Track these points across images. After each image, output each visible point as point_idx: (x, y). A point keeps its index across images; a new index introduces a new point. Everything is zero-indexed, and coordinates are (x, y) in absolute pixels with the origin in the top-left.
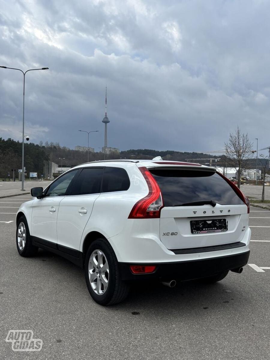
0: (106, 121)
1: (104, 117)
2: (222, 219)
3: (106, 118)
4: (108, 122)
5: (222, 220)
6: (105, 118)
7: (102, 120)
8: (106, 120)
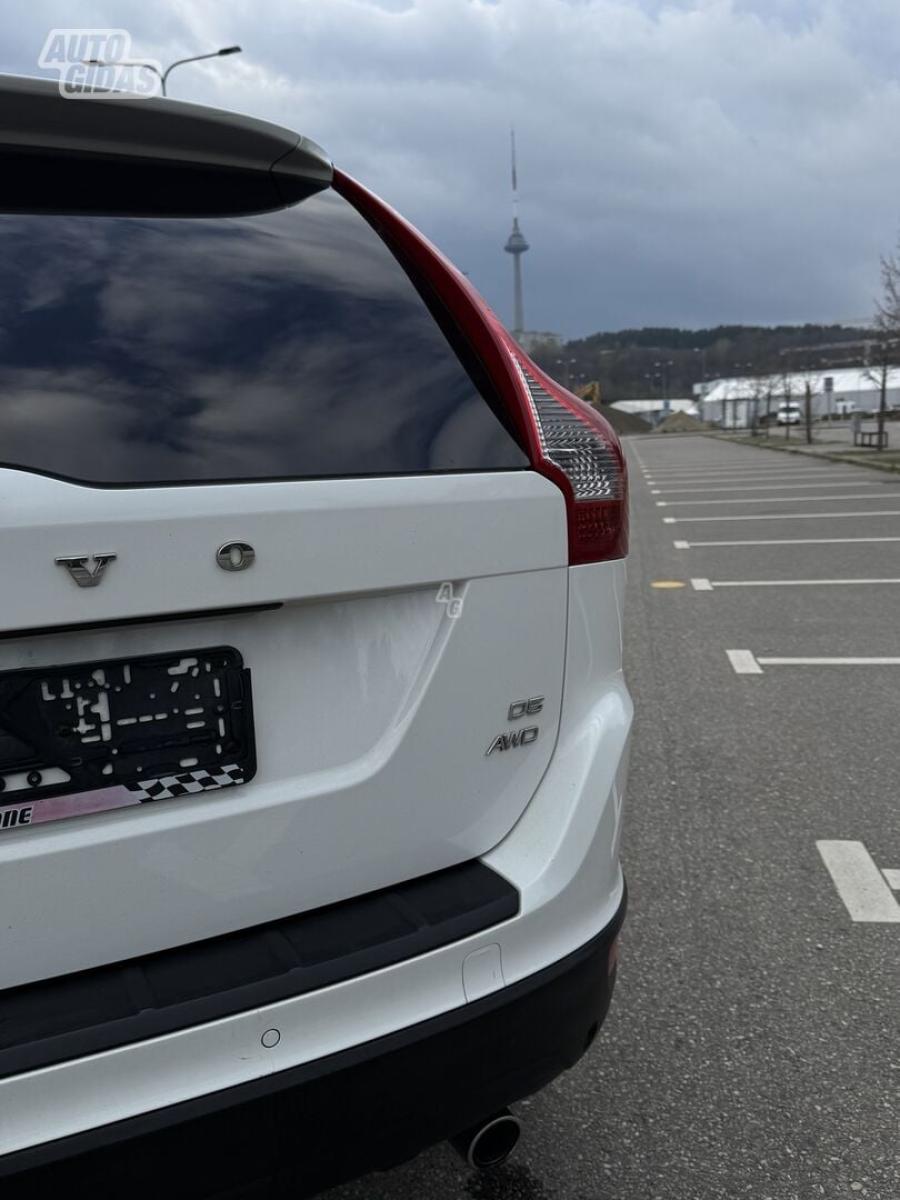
0: (516, 248)
1: (511, 233)
2: (175, 658)
3: (517, 235)
4: (524, 248)
5: (182, 668)
6: (514, 236)
7: (505, 241)
8: (515, 242)
